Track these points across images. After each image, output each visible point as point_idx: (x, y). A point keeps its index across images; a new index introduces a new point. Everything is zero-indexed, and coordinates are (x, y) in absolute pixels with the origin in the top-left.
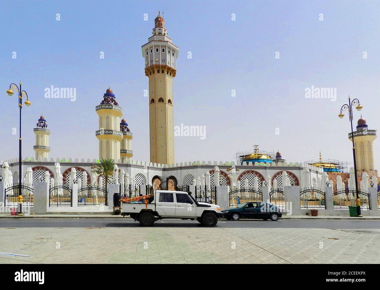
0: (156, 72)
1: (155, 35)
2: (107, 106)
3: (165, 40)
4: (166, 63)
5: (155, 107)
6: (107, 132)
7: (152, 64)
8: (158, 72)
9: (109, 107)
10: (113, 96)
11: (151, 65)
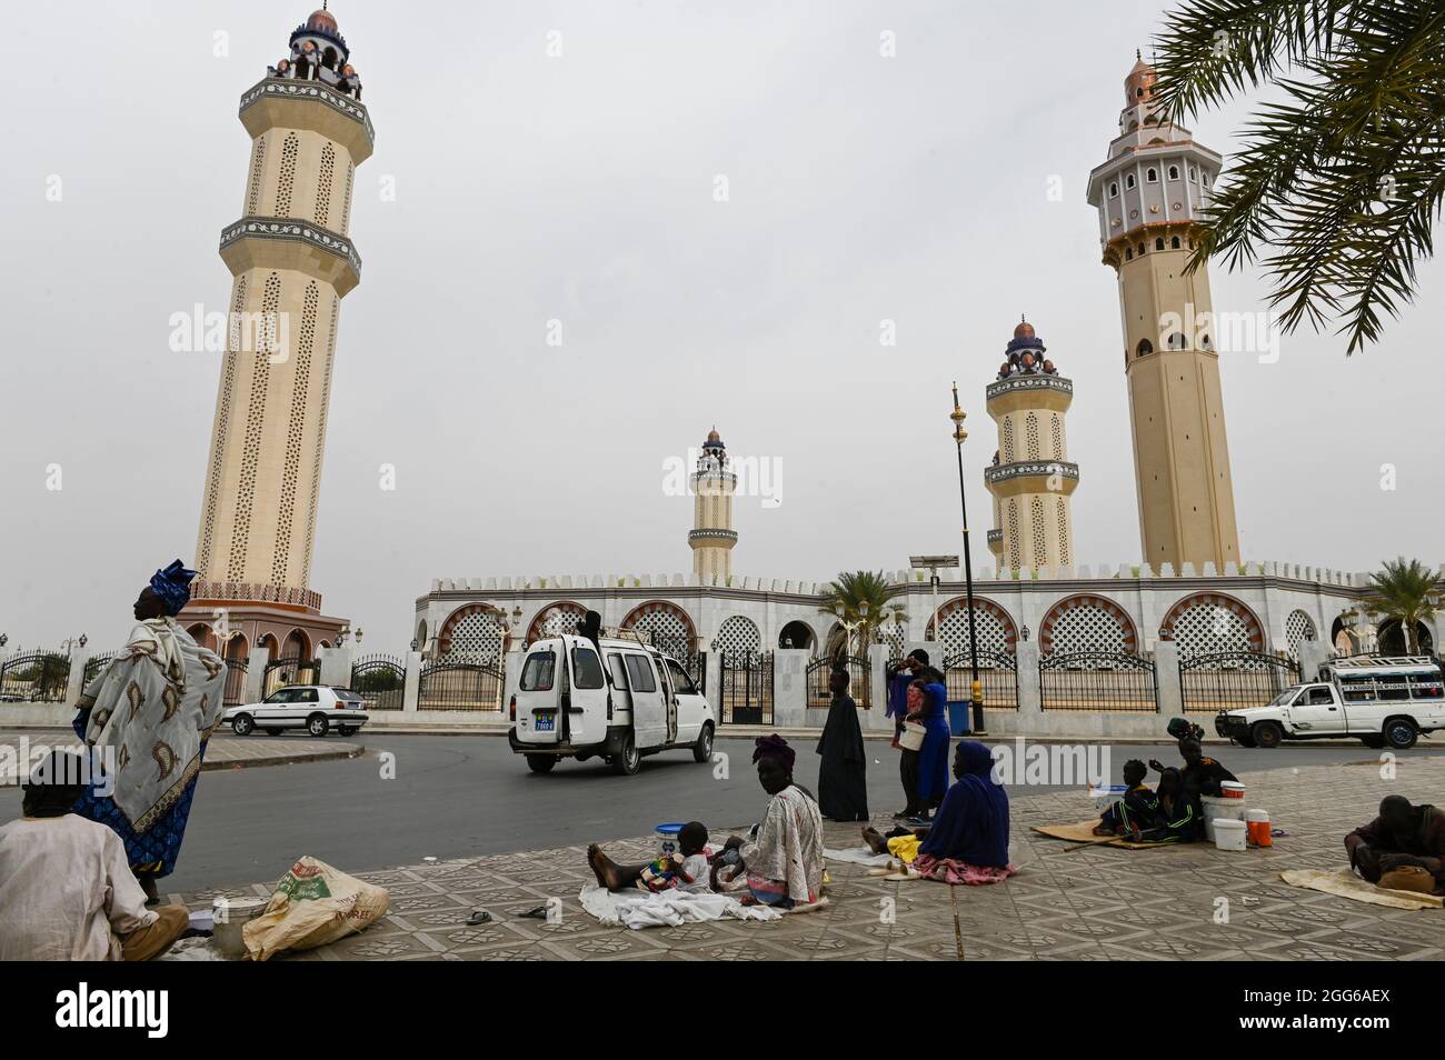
0: (1152, 247)
1: (1133, 126)
2: (1030, 383)
3: (1174, 140)
4: (1187, 213)
5: (1159, 369)
6: (1035, 468)
7: (1135, 226)
8: (1160, 246)
9: (1037, 383)
10: (1038, 344)
11: (1133, 227)
